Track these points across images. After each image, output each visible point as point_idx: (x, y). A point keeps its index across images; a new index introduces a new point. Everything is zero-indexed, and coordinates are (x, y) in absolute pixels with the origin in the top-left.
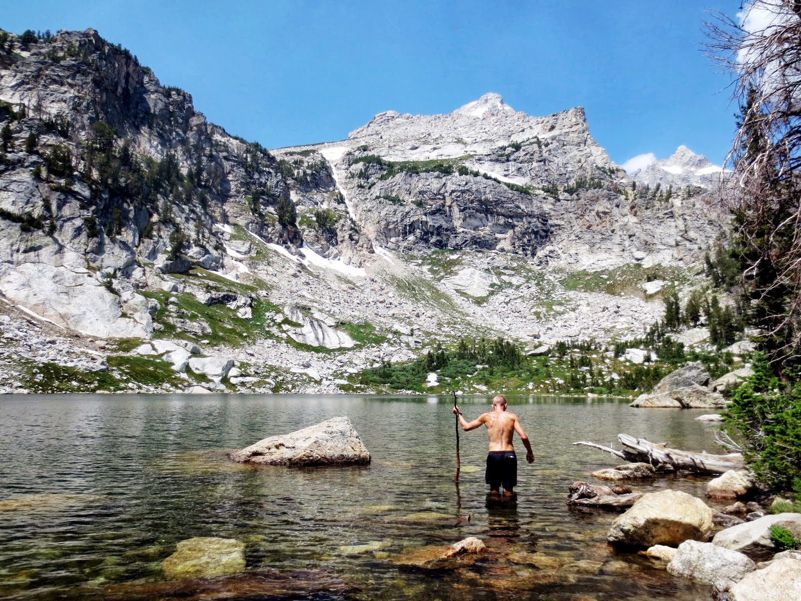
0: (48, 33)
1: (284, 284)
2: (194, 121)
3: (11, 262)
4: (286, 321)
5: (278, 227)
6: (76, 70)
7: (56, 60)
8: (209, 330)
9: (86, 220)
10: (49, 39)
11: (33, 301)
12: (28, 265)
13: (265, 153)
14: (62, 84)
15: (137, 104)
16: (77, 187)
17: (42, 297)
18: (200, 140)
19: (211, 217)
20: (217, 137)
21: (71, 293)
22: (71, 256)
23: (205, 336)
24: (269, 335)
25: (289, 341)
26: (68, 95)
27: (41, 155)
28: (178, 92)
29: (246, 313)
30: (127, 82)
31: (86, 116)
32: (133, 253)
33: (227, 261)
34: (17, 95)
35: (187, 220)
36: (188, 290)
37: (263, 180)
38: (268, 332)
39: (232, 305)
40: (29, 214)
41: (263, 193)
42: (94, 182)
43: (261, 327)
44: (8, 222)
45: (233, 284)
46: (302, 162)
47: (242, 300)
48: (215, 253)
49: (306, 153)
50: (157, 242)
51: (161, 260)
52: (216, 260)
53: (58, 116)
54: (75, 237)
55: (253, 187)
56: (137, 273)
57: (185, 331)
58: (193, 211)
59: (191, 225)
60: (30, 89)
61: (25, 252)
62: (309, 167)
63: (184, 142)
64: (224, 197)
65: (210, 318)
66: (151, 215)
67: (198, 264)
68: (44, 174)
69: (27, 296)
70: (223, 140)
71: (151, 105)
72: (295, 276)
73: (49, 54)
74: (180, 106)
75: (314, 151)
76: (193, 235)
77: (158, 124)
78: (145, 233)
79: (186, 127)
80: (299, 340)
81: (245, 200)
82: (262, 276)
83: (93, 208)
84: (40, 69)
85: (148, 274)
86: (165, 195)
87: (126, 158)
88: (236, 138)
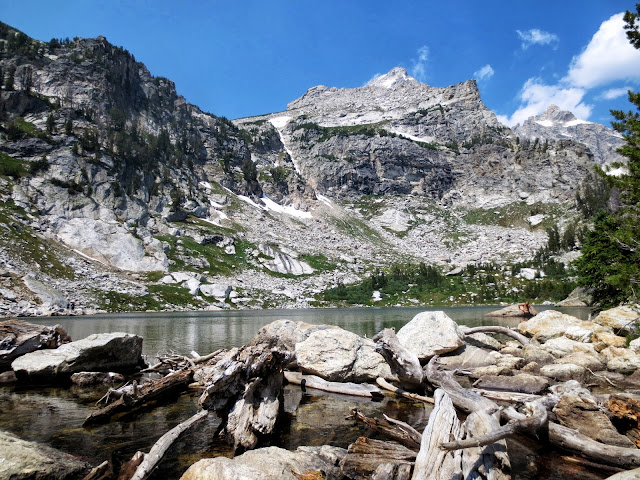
0: (67, 40)
1: (254, 226)
2: (178, 103)
3: (65, 218)
4: (261, 255)
5: (244, 182)
6: (93, 69)
7: (78, 62)
8: (208, 264)
9: (112, 184)
10: (69, 45)
11: (84, 246)
12: (77, 219)
13: (230, 124)
14: (83, 80)
15: (136, 91)
16: (103, 160)
17: (89, 243)
18: (182, 117)
19: (197, 177)
20: (194, 114)
21: (109, 239)
22: (104, 212)
23: (206, 268)
24: (251, 267)
25: (266, 270)
26: (88, 89)
27: (76, 136)
28: (165, 80)
29: (231, 250)
30: (128, 75)
31: (103, 104)
32: (146, 207)
33: (211, 210)
34: (52, 89)
35: (181, 180)
36: (187, 234)
37: (230, 146)
38: (249, 264)
39: (221, 244)
40: (73, 181)
41: (231, 156)
42: (115, 155)
43: (243, 260)
44: (59, 188)
45: (219, 228)
46: (257, 130)
47: (227, 241)
48: (203, 205)
49: (259, 123)
50: (162, 199)
51: (166, 213)
52: (204, 210)
53: (83, 105)
54: (106, 197)
55: (224, 152)
56: (151, 222)
57: (191, 265)
58: (184, 173)
59: (184, 184)
60: (60, 85)
61: (73, 209)
62: (263, 134)
63: (171, 119)
64: (203, 160)
65: (207, 255)
66: (155, 178)
67: (192, 213)
68: (80, 151)
69: (79, 243)
70: (199, 116)
71: (146, 92)
72: (261, 220)
73: (71, 57)
74: (167, 92)
75: (265, 121)
76: (187, 192)
77: (152, 107)
78: (153, 191)
79: (172, 107)
80: (272, 269)
81: (218, 163)
82: (238, 221)
83: (116, 174)
84: (67, 69)
85: (158, 223)
86: (164, 162)
87: (134, 135)
88: (208, 114)
